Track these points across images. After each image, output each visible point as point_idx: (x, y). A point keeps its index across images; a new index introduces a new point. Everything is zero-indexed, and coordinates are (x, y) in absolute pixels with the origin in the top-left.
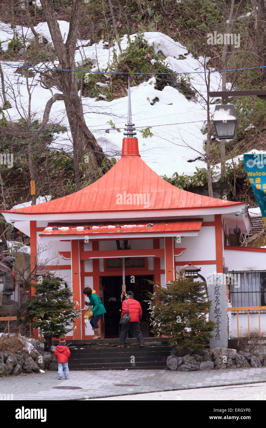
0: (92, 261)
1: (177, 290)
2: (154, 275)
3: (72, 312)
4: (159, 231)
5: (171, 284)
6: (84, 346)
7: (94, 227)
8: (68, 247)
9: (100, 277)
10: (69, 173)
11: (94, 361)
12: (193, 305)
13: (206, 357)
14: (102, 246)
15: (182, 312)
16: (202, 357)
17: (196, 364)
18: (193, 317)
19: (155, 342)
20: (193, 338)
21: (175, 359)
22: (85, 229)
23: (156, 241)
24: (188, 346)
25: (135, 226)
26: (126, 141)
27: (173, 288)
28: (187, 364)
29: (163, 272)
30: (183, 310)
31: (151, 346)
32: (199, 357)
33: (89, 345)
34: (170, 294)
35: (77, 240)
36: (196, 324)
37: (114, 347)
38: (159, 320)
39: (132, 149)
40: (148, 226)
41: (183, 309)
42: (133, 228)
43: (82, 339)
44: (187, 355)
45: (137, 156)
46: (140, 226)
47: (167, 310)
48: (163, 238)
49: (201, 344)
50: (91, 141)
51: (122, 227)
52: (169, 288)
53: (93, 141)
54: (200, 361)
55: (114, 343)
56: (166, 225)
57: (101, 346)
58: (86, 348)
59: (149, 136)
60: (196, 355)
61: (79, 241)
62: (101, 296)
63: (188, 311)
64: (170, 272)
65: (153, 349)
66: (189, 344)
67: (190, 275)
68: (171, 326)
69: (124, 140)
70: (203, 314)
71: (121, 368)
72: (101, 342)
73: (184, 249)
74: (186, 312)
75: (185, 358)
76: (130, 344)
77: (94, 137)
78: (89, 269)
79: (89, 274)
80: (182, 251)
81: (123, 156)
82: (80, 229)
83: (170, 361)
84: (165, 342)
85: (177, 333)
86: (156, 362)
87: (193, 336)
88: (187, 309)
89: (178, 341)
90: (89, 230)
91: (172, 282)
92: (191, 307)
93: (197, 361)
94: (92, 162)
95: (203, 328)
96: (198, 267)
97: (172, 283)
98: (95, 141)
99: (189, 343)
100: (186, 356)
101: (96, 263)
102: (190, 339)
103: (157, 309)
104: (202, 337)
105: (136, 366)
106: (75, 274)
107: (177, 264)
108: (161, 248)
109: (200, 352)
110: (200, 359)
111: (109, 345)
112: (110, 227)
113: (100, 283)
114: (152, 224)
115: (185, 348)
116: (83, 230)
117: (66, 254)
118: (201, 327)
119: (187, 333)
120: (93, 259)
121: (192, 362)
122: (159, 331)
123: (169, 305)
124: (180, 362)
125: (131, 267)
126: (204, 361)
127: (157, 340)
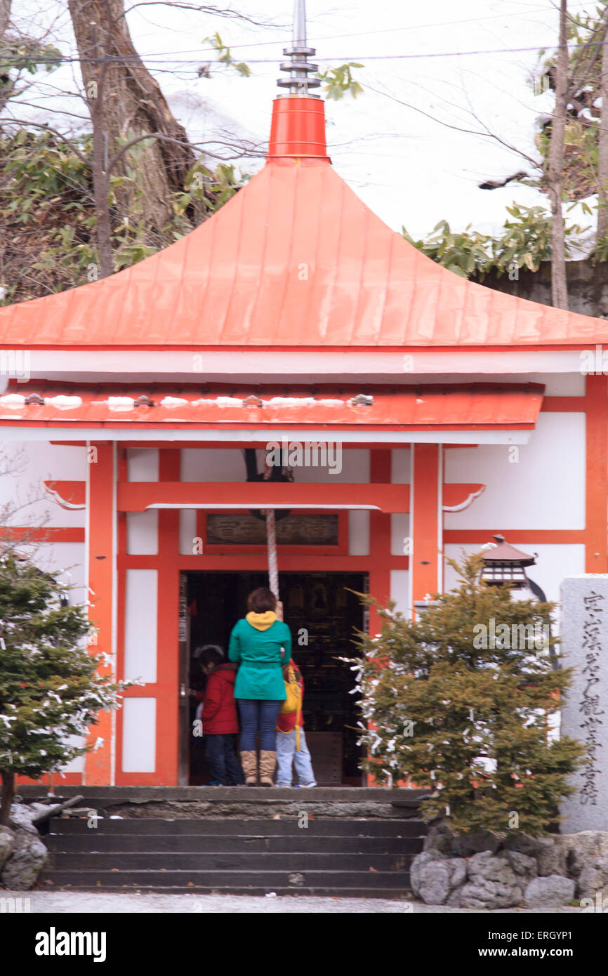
0: (154, 519)
1: (457, 628)
2: (367, 574)
3: (89, 688)
4: (396, 422)
5: (435, 607)
6: (125, 810)
7: (171, 402)
8: (78, 467)
9: (182, 572)
10: (68, 212)
11: (157, 862)
12: (509, 680)
13: (546, 861)
14: (192, 467)
15: (471, 705)
16: (534, 859)
17: (515, 886)
18: (507, 723)
19: (371, 805)
20: (506, 793)
21: (440, 865)
22: (136, 406)
23: (381, 457)
24: (487, 821)
25: (310, 401)
26: (284, 106)
27: (442, 620)
28: (483, 885)
29: (402, 563)
30: (475, 699)
31: (356, 815)
32: (526, 862)
33: (143, 805)
34: (429, 641)
35: (111, 443)
36: (517, 748)
37: (226, 814)
38: (389, 730)
39: (304, 137)
40: (354, 405)
41: (473, 692)
42: (304, 411)
43: (113, 784)
44: (483, 854)
45: (320, 162)
46: (330, 402)
47: (418, 694)
48: (407, 446)
49: (532, 817)
50: (150, 102)
51: (264, 403)
52: (426, 621)
53: (155, 102)
54: (528, 874)
55: (227, 803)
56: (419, 401)
57: (184, 810)
58: (132, 814)
59: (348, 92)
60: (514, 854)
61: (115, 445)
62: (183, 640)
63: (489, 700)
64: (425, 563)
65: (360, 827)
66: (491, 815)
67: (498, 577)
68: (433, 750)
69: (276, 103)
70: (541, 712)
71: (251, 887)
72: (181, 795)
73: (476, 487)
74: (484, 705)
75: (475, 862)
76: (283, 807)
77: (158, 91)
78: (144, 542)
79: (142, 562)
80: (472, 495)
81: (271, 157)
82: (121, 404)
83: (424, 870)
84: (406, 806)
85: (452, 775)
86: (372, 874)
87: (507, 789)
88: (488, 695)
89: (456, 802)
90: (153, 411)
91: (436, 598)
92: (502, 689)
93: (516, 873)
94: (151, 175)
95: (541, 760)
96: (526, 550)
97: (437, 603)
98: (161, 104)
99: (492, 812)
100: (478, 855)
101: (169, 524)
102: (497, 796)
103: (384, 691)
104: (538, 791)
105: (305, 884)
106: (99, 558)
107: (452, 537)
108: (397, 479)
109: (527, 845)
110: (527, 868)
111: (209, 808)
112: (224, 401)
113: (181, 594)
114: (370, 398)
115: (475, 828)
116: (131, 408)
117: (68, 490)
118: (534, 757)
119: (484, 777)
120: (161, 511)
121: (500, 876)
122: (388, 767)
123: (424, 678)
124: (459, 875)
126: (540, 875)
127: (374, 795)
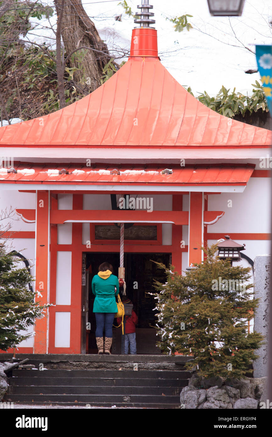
0: (71, 227)
1: (203, 280)
2: (171, 254)
3: (29, 308)
4: (181, 182)
5: (193, 270)
6: (49, 365)
7: (77, 172)
8: (31, 202)
9: (83, 253)
11: (62, 391)
12: (228, 304)
13: (245, 391)
14: (88, 203)
15: (209, 316)
16: (239, 390)
17: (229, 403)
19: (165, 364)
20: (225, 358)
21: (194, 392)
22: (60, 174)
23: (178, 198)
24: (216, 372)
25: (143, 172)
26: (137, 32)
27: (196, 276)
28: (213, 402)
29: (186, 250)
30: (210, 314)
31: (158, 368)
32: (234, 391)
33: (57, 363)
34: (191, 286)
35: (47, 191)
36: (231, 337)
37: (96, 368)
38: (170, 328)
39: (147, 47)
40: (163, 174)
41: (210, 311)
42: (140, 176)
43: (47, 353)
44: (214, 387)
45: (154, 59)
46: (151, 172)
47: (184, 311)
48: (188, 193)
49: (237, 370)
50: (89, 32)
51: (121, 172)
52: (189, 276)
53: (92, 32)
54: (235, 397)
55: (97, 362)
56: (194, 172)
57: (76, 366)
58: (52, 367)
59: (185, 28)
60: (229, 388)
61: (49, 192)
62: (84, 285)
63: (217, 314)
64: (195, 249)
65: (159, 374)
66: (218, 369)
67: (226, 255)
68: (191, 337)
69: (134, 31)
70: (243, 320)
71: (105, 403)
72: (78, 359)
73: (220, 213)
74: (215, 316)
75: (210, 391)
76: (123, 365)
77: (94, 27)
78: (65, 238)
79: (65, 248)
80: (218, 217)
81: (131, 57)
82: (53, 173)
83: (186, 395)
84: (180, 364)
85: (199, 349)
86: (163, 397)
87: (226, 356)
88: (217, 312)
89: (202, 364)
90: (68, 176)
91: (196, 266)
92: (224, 309)
93: (230, 397)
95: (242, 342)
96: (241, 243)
97: (195, 268)
98: (95, 33)
99: (218, 367)
100: (211, 388)
101: (77, 229)
102: (221, 360)
103: (168, 309)
104: (240, 357)
105: (131, 401)
106: (41, 246)
107: (208, 236)
108: (184, 209)
109: (237, 383)
110: (235, 394)
111: (89, 365)
112: (102, 172)
113: (83, 263)
114: (171, 170)
115: (211, 376)
116: (58, 175)
117: (27, 214)
118: (239, 341)
119: (215, 350)
120: (73, 223)
121: (222, 398)
122: (169, 346)
123: (188, 303)
124: (203, 397)
125: (134, 239)
126: (241, 398)
127: (169, 359)
